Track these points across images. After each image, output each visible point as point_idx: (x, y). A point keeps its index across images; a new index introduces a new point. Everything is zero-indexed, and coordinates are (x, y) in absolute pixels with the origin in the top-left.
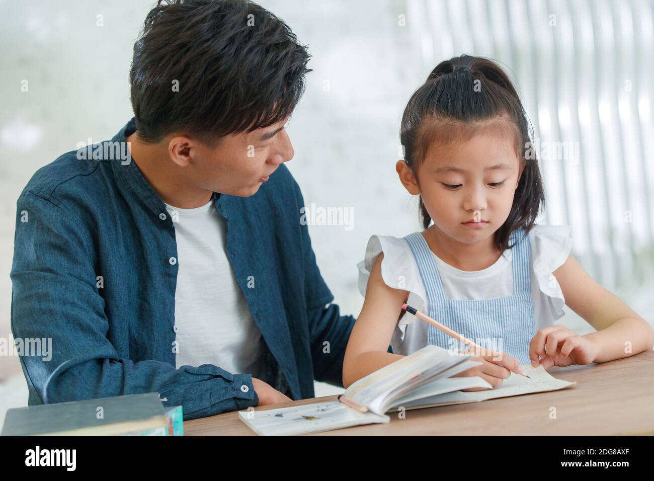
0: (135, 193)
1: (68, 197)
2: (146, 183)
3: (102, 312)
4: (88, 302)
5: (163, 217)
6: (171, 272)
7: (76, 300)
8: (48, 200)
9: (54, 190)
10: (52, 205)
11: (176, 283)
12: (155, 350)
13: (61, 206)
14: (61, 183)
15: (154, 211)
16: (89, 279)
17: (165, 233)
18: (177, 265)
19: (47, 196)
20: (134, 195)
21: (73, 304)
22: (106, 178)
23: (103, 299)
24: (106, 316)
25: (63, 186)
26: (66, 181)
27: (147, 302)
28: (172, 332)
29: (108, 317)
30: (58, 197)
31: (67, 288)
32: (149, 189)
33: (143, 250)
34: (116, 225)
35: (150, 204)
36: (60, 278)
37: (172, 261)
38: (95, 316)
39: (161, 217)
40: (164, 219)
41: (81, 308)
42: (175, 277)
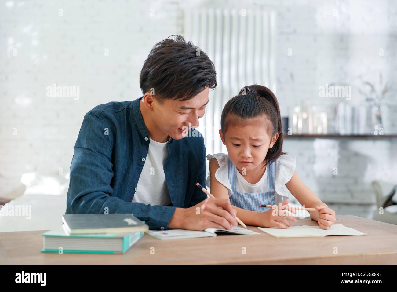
0: (137, 125)
1: (107, 117)
2: (143, 122)
3: (111, 169)
4: (105, 165)
5: (146, 139)
6: (142, 164)
7: (99, 164)
8: (98, 117)
9: (101, 113)
10: (99, 120)
11: (142, 169)
12: (125, 195)
13: (103, 120)
14: (105, 111)
15: (143, 136)
16: (108, 155)
17: (144, 147)
18: (145, 161)
19: (98, 115)
20: (136, 126)
21: (97, 166)
22: (125, 116)
23: (112, 164)
24: (113, 171)
25: (105, 112)
26: (108, 111)
27: (128, 173)
28: (134, 190)
29: (114, 172)
30: (102, 116)
31: (95, 158)
32: (143, 125)
33: (132, 151)
34: (124, 136)
35: (142, 132)
36: (93, 153)
37: (143, 159)
38: (107, 171)
39: (145, 139)
40: (146, 140)
41: (100, 167)
42: (143, 167)
